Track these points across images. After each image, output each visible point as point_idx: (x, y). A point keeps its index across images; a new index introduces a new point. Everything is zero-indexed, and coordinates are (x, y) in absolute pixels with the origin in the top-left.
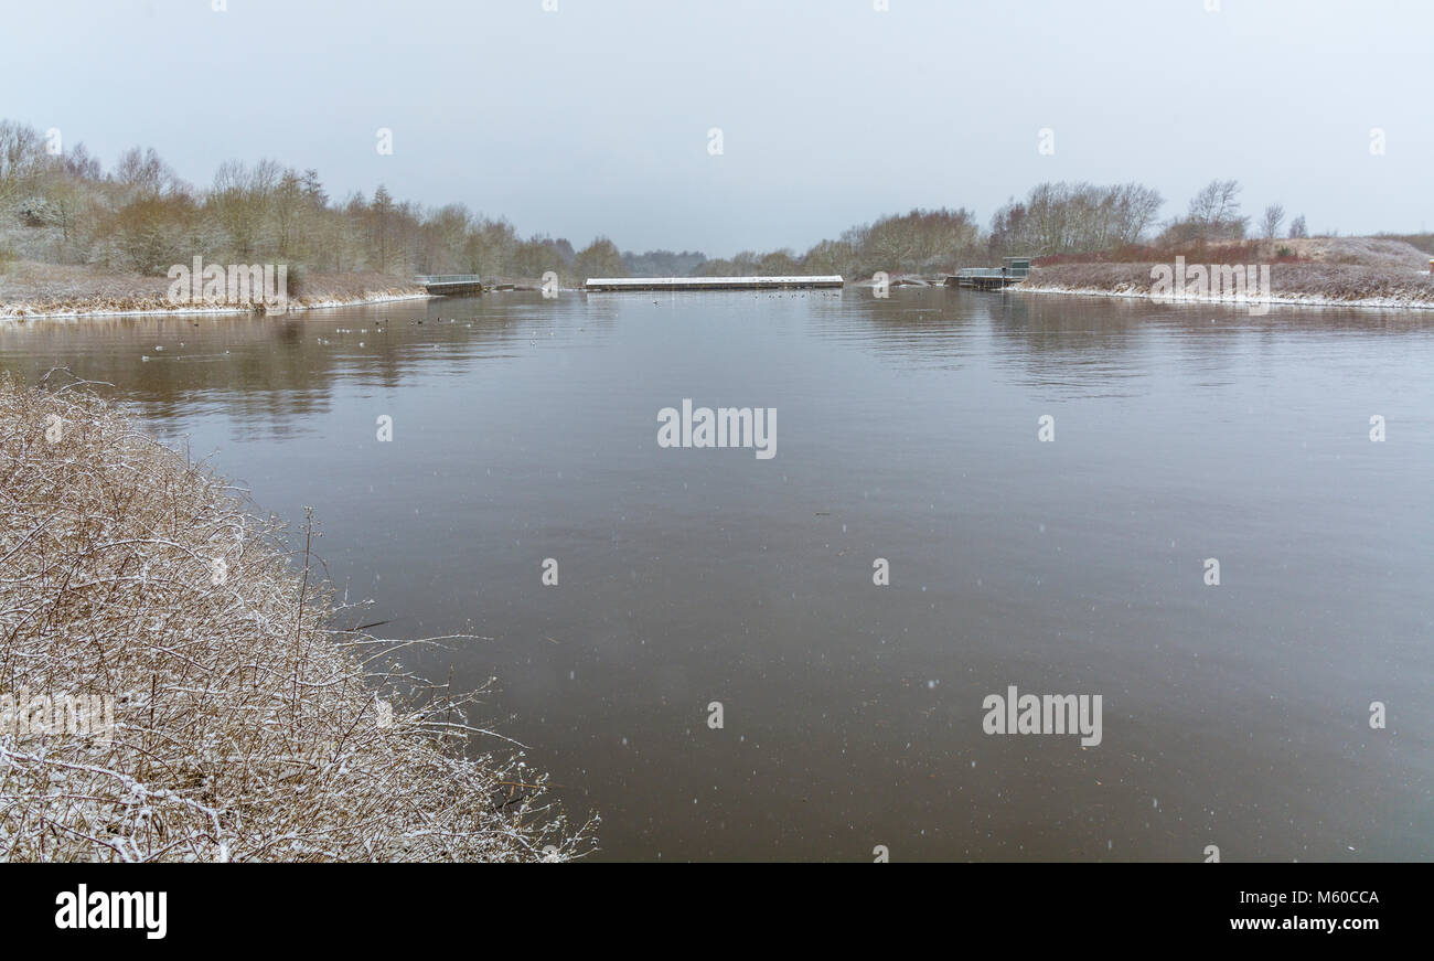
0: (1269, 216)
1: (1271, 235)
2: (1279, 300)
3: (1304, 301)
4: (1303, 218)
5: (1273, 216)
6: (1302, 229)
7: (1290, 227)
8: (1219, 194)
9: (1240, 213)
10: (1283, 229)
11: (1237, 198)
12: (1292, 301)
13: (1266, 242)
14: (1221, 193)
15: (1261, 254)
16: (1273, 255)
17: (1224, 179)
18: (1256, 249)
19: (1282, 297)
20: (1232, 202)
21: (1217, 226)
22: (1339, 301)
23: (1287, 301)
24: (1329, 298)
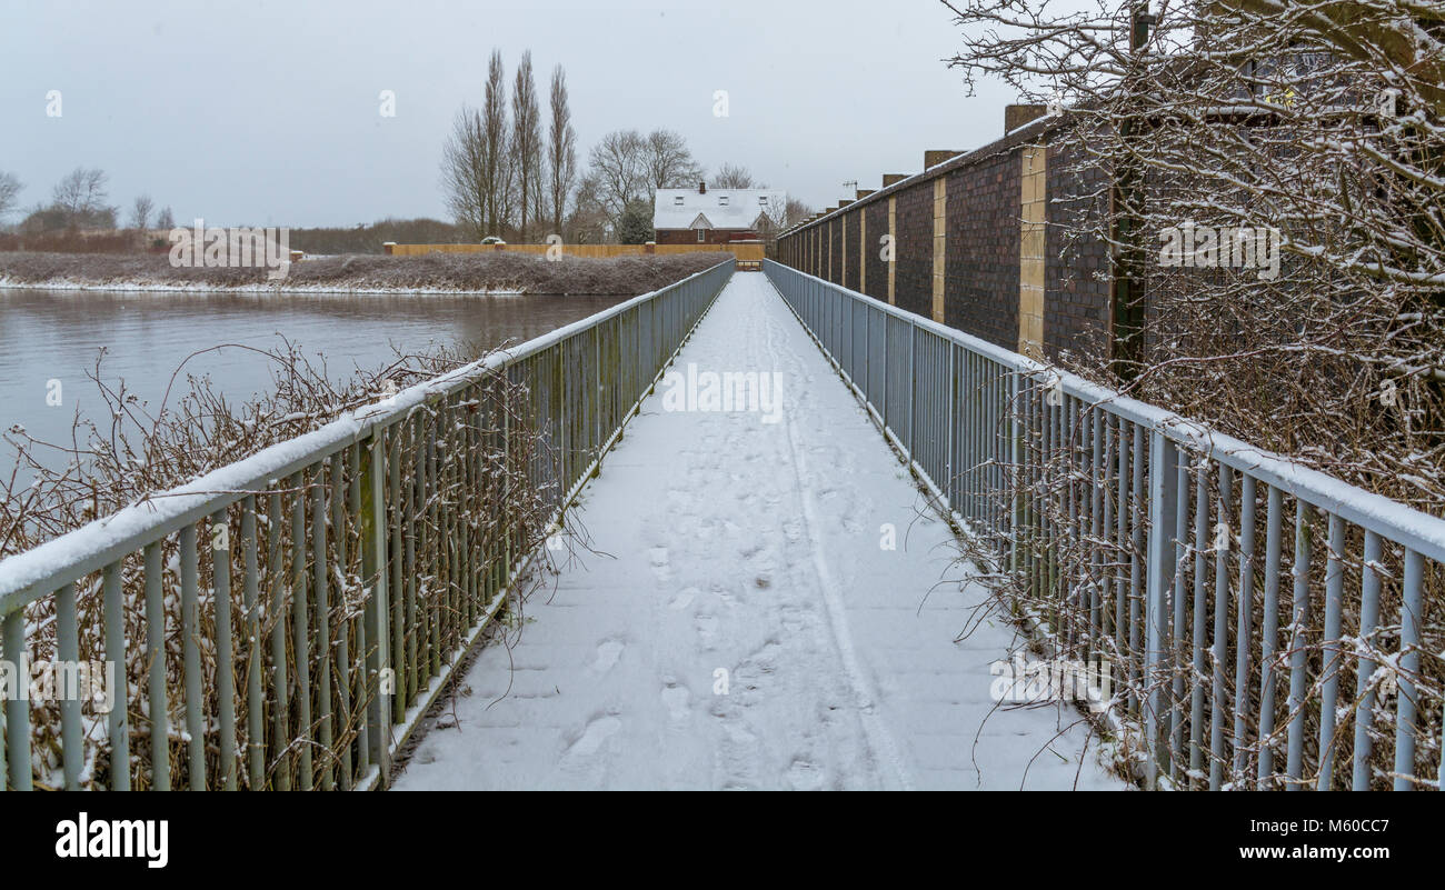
0: (138, 206)
1: (142, 225)
2: (168, 288)
3: (191, 288)
4: (169, 209)
5: (143, 207)
6: (169, 220)
7: (158, 218)
8: (85, 182)
9: (108, 203)
10: (152, 221)
11: (104, 188)
12: (180, 289)
13: (140, 232)
14: (87, 182)
15: (138, 245)
16: (149, 245)
17: (88, 167)
18: (132, 241)
19: (169, 285)
20: (99, 191)
21: (85, 215)
22: (221, 288)
23: (176, 289)
24: (213, 286)
